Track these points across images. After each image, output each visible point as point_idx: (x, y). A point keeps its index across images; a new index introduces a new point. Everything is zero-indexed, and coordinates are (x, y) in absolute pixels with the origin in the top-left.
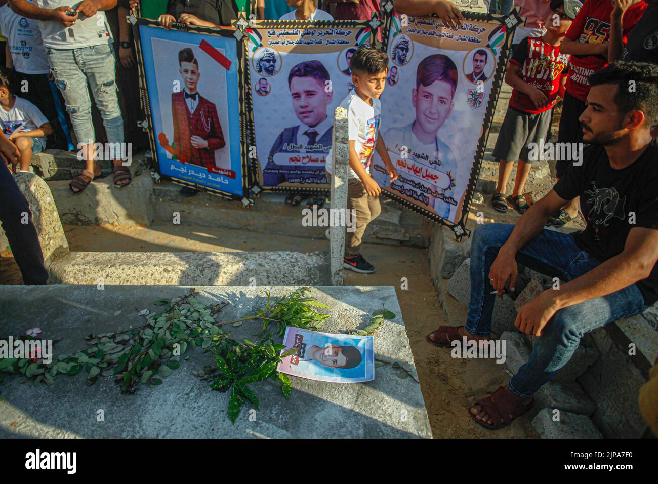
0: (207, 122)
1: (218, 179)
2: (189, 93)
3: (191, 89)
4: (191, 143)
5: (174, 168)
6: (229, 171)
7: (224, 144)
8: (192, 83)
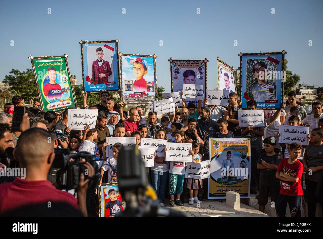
0: (106, 68)
1: (109, 86)
2: (99, 60)
3: (100, 59)
4: (99, 76)
5: (91, 87)
6: (113, 82)
7: (112, 73)
8: (100, 57)
